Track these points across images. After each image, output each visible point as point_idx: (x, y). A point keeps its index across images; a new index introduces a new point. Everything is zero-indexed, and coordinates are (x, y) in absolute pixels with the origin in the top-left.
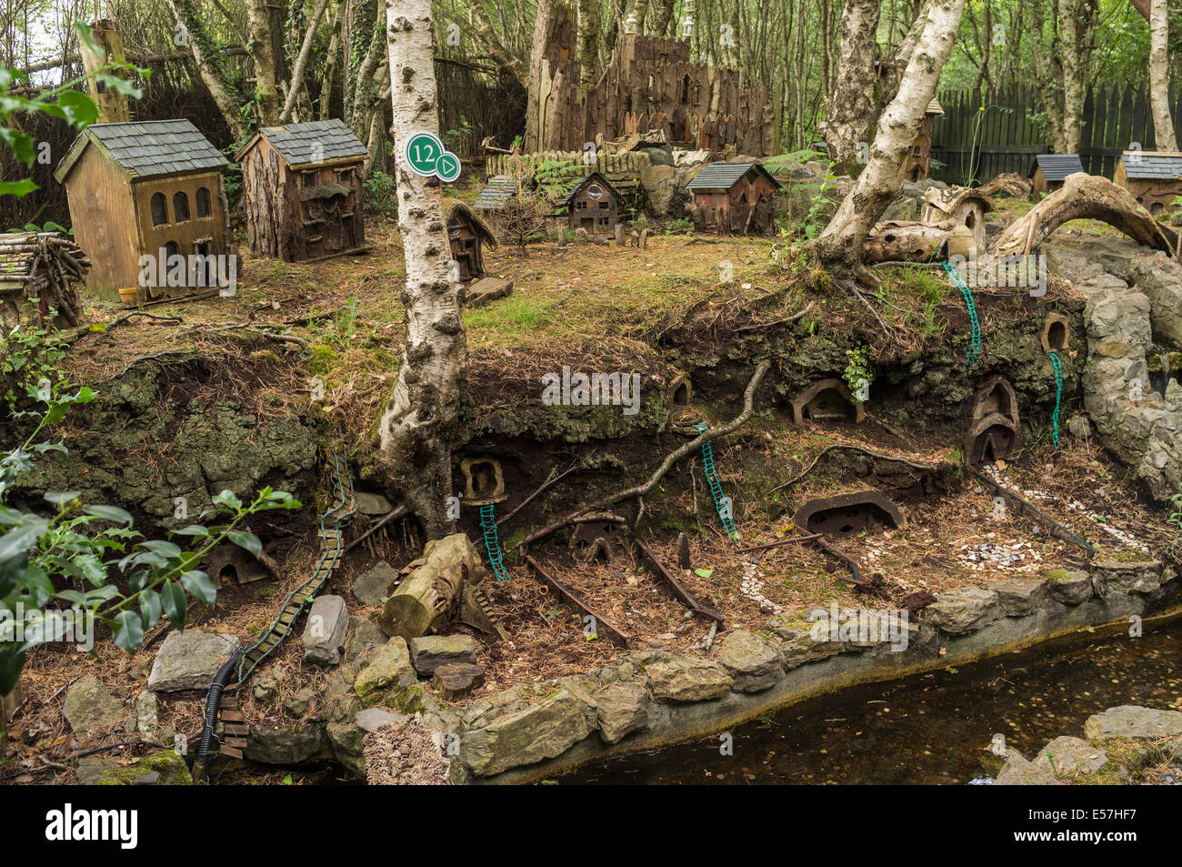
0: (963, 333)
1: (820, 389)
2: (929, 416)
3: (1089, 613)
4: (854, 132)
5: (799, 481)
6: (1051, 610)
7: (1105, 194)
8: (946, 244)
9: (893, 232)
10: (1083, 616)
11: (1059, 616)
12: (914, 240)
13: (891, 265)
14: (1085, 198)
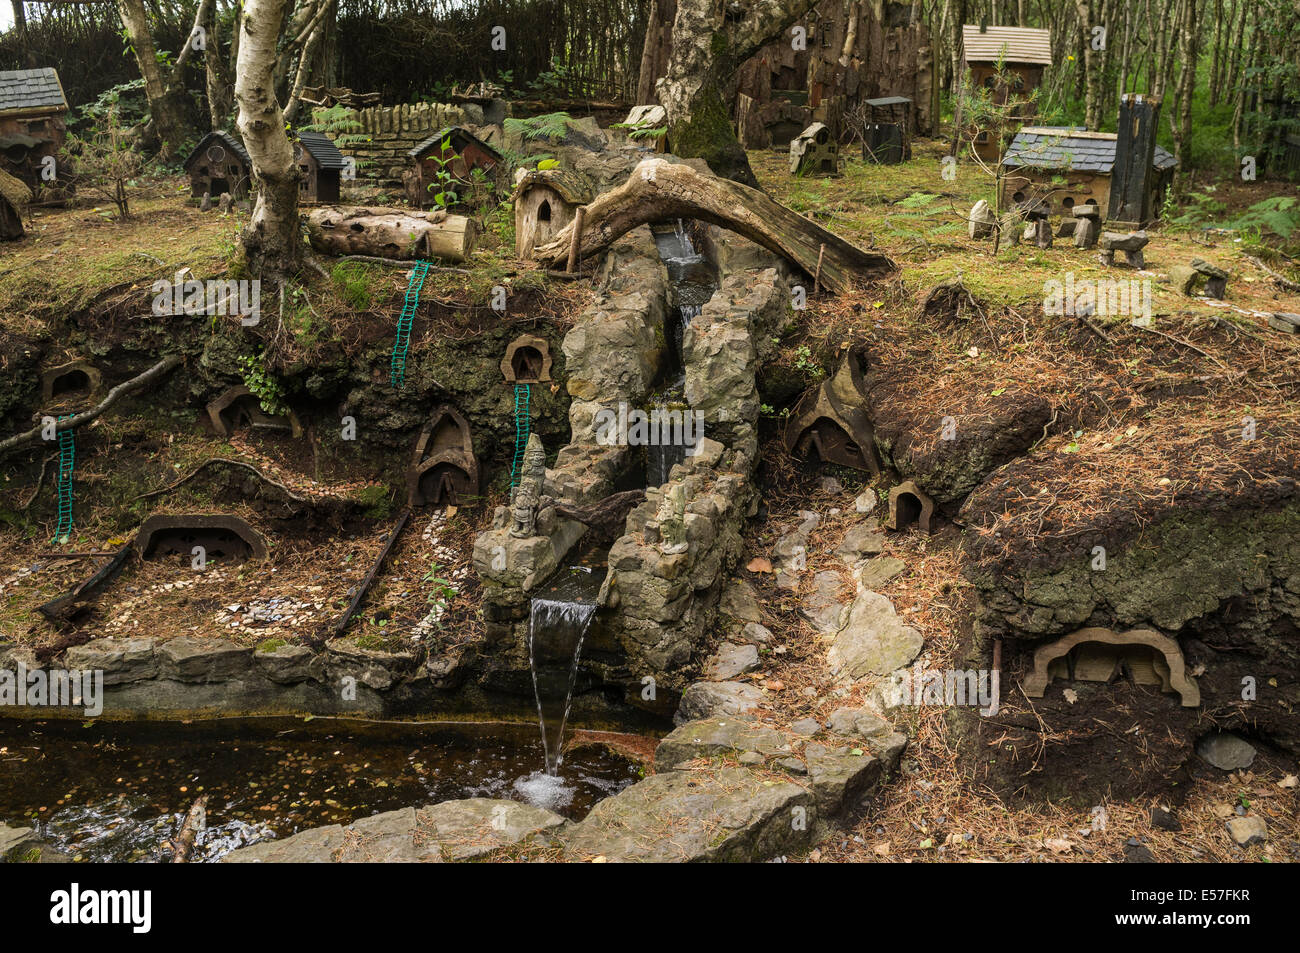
0: (381, 348)
1: (236, 394)
2: (365, 440)
3: (308, 699)
4: (683, 92)
5: (169, 492)
6: (254, 684)
7: (687, 188)
8: (423, 238)
9: (364, 221)
10: (301, 700)
11: (264, 693)
12: (384, 232)
13: (357, 260)
14: (660, 191)
